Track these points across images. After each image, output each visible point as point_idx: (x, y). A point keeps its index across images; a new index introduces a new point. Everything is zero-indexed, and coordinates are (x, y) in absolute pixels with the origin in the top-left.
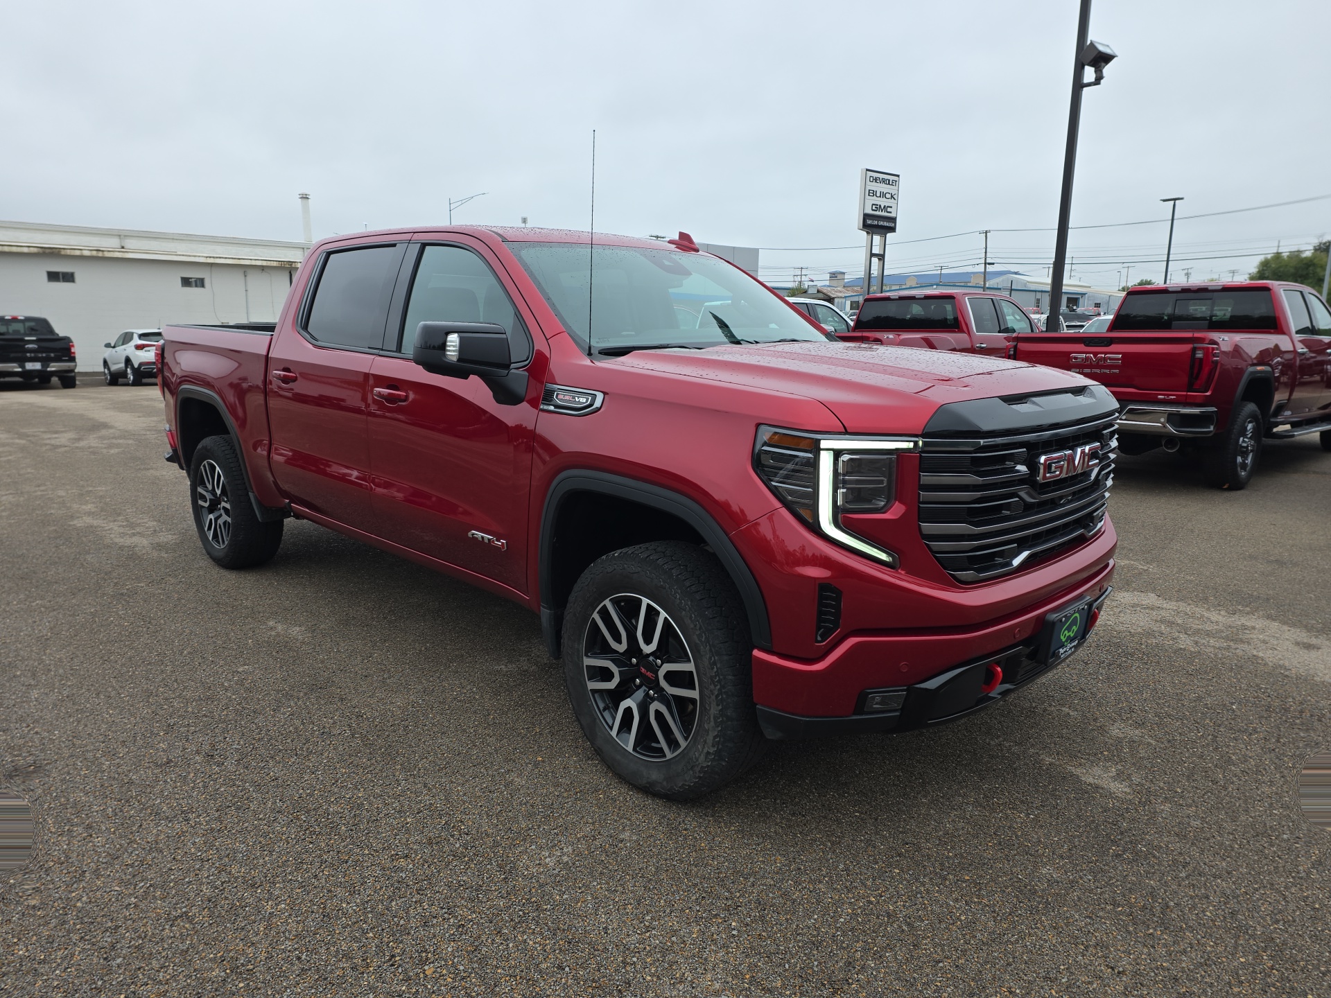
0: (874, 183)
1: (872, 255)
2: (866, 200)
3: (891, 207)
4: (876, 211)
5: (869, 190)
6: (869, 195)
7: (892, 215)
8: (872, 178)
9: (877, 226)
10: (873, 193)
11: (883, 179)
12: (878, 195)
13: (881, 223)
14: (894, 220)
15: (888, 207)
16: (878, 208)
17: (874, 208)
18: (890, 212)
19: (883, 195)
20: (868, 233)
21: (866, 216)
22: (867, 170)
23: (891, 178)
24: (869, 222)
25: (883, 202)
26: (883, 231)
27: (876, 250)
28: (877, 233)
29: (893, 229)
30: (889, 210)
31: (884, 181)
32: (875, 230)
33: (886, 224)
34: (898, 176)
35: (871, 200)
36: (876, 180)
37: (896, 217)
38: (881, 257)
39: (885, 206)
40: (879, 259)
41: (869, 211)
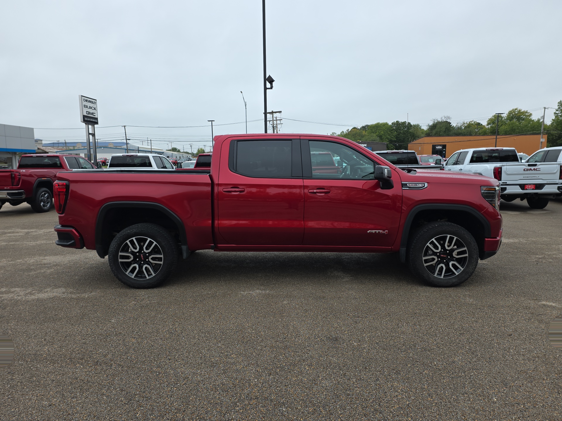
0: (86, 102)
1: (89, 134)
2: (84, 110)
3: (95, 113)
4: (89, 114)
5: (84, 105)
6: (84, 107)
7: (96, 117)
8: (84, 100)
9: (90, 121)
10: (86, 107)
11: (89, 101)
12: (88, 107)
13: (91, 120)
14: (97, 119)
15: (93, 113)
16: (89, 113)
17: (87, 113)
18: (95, 116)
19: (90, 108)
20: (86, 124)
21: (84, 117)
22: (82, 96)
23: (93, 101)
24: (86, 119)
25: (91, 111)
26: (93, 123)
27: (90, 132)
28: (90, 124)
29: (97, 123)
30: (94, 114)
31: (90, 102)
32: (89, 123)
33: (93, 120)
34: (96, 100)
35: (85, 110)
36: (86, 101)
37: (98, 118)
38: (94, 135)
39: (92, 113)
40: (92, 136)
41: (85, 114)
